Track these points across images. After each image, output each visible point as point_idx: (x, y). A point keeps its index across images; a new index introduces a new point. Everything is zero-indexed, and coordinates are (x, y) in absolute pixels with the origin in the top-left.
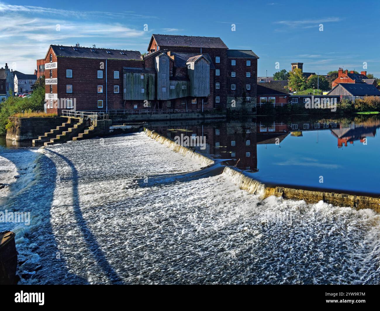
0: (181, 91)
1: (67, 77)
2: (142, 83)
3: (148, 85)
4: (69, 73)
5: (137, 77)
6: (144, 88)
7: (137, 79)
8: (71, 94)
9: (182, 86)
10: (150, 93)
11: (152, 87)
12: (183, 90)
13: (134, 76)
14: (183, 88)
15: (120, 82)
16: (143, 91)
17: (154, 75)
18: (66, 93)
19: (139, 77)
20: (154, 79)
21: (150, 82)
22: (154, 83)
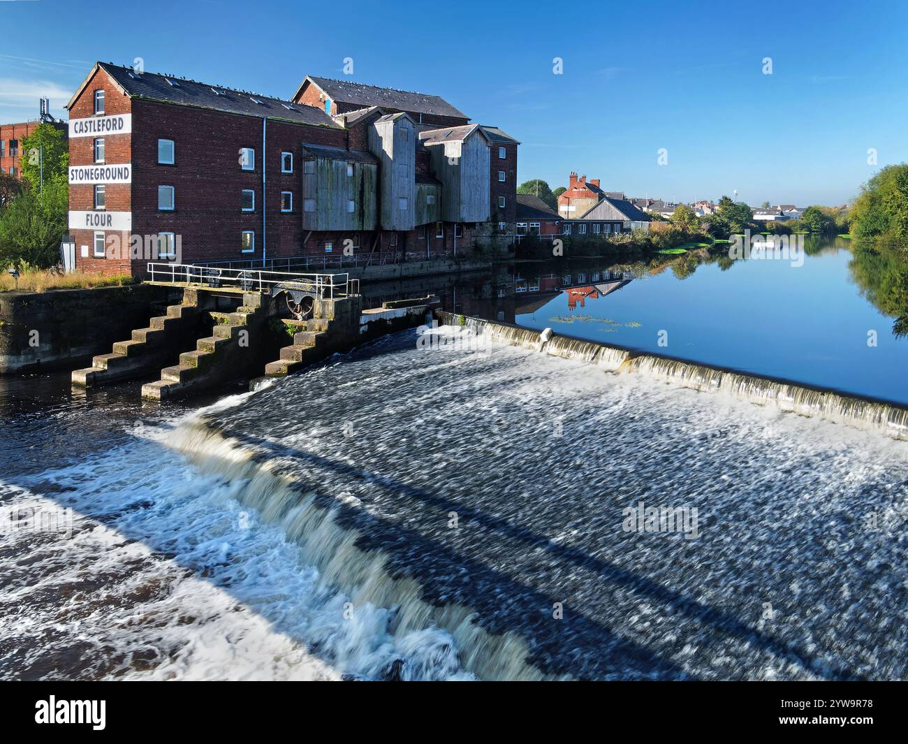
0: (425, 210)
1: (160, 162)
2: (351, 187)
3: (362, 193)
4: (166, 152)
5: (340, 170)
6: (354, 200)
7: (340, 176)
8: (172, 215)
9: (428, 197)
10: (366, 211)
11: (370, 196)
12: (429, 206)
13: (334, 166)
14: (429, 202)
15: (297, 183)
16: (352, 207)
17: (374, 167)
18: (157, 210)
19: (345, 170)
20: (374, 176)
21: (366, 185)
22: (374, 189)
